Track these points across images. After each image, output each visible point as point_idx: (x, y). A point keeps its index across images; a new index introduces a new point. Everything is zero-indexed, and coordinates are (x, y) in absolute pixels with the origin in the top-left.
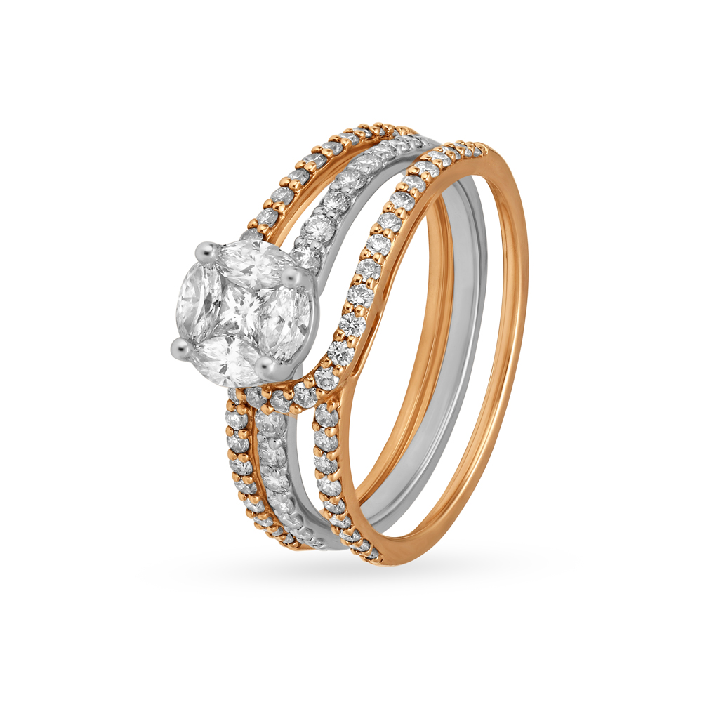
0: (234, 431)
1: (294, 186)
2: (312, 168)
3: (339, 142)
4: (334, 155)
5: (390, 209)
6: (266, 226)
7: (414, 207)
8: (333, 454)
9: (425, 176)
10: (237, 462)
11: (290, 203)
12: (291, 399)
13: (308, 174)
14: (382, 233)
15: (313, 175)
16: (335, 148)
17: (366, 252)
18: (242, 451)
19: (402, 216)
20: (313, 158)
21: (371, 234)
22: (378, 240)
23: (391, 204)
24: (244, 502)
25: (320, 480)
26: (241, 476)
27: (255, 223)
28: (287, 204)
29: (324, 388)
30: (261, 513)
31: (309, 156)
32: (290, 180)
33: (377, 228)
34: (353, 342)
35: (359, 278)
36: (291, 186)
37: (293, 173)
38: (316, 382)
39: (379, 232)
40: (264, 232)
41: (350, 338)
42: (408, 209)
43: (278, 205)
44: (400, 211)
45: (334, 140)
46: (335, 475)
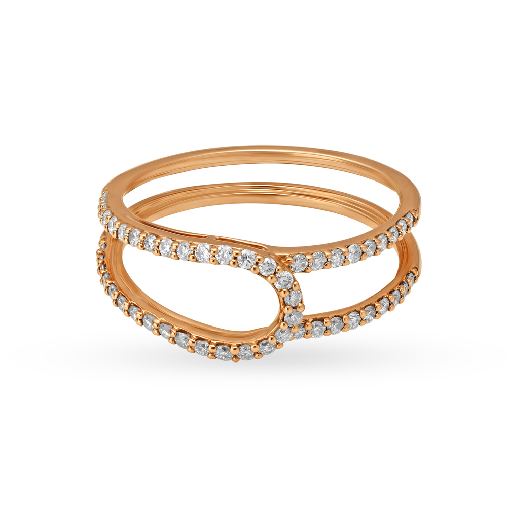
0: (327, 330)
1: (141, 316)
2: (127, 305)
3: (108, 287)
4: (117, 290)
5: (142, 245)
6: (171, 332)
7: (138, 228)
8: (327, 254)
9: (117, 225)
10: (350, 323)
11: (153, 316)
12: (289, 291)
13: (131, 306)
14: (158, 247)
15: (132, 303)
16: (112, 290)
17: (173, 256)
18: (341, 322)
19: (145, 235)
20: (120, 304)
21: (161, 255)
22: (163, 248)
23: (138, 245)
24: (383, 314)
25: (351, 261)
26: (362, 319)
27: (171, 339)
28: (153, 318)
29: (275, 268)
30: (389, 300)
31: (120, 308)
32: (137, 319)
33: (156, 252)
34: (237, 252)
35: (191, 257)
36: (141, 318)
37: (133, 317)
38: (271, 274)
39: (158, 250)
40: (175, 332)
41: (234, 254)
42: (139, 232)
43: (155, 325)
44: (142, 238)
45: (108, 291)
46: (344, 250)
